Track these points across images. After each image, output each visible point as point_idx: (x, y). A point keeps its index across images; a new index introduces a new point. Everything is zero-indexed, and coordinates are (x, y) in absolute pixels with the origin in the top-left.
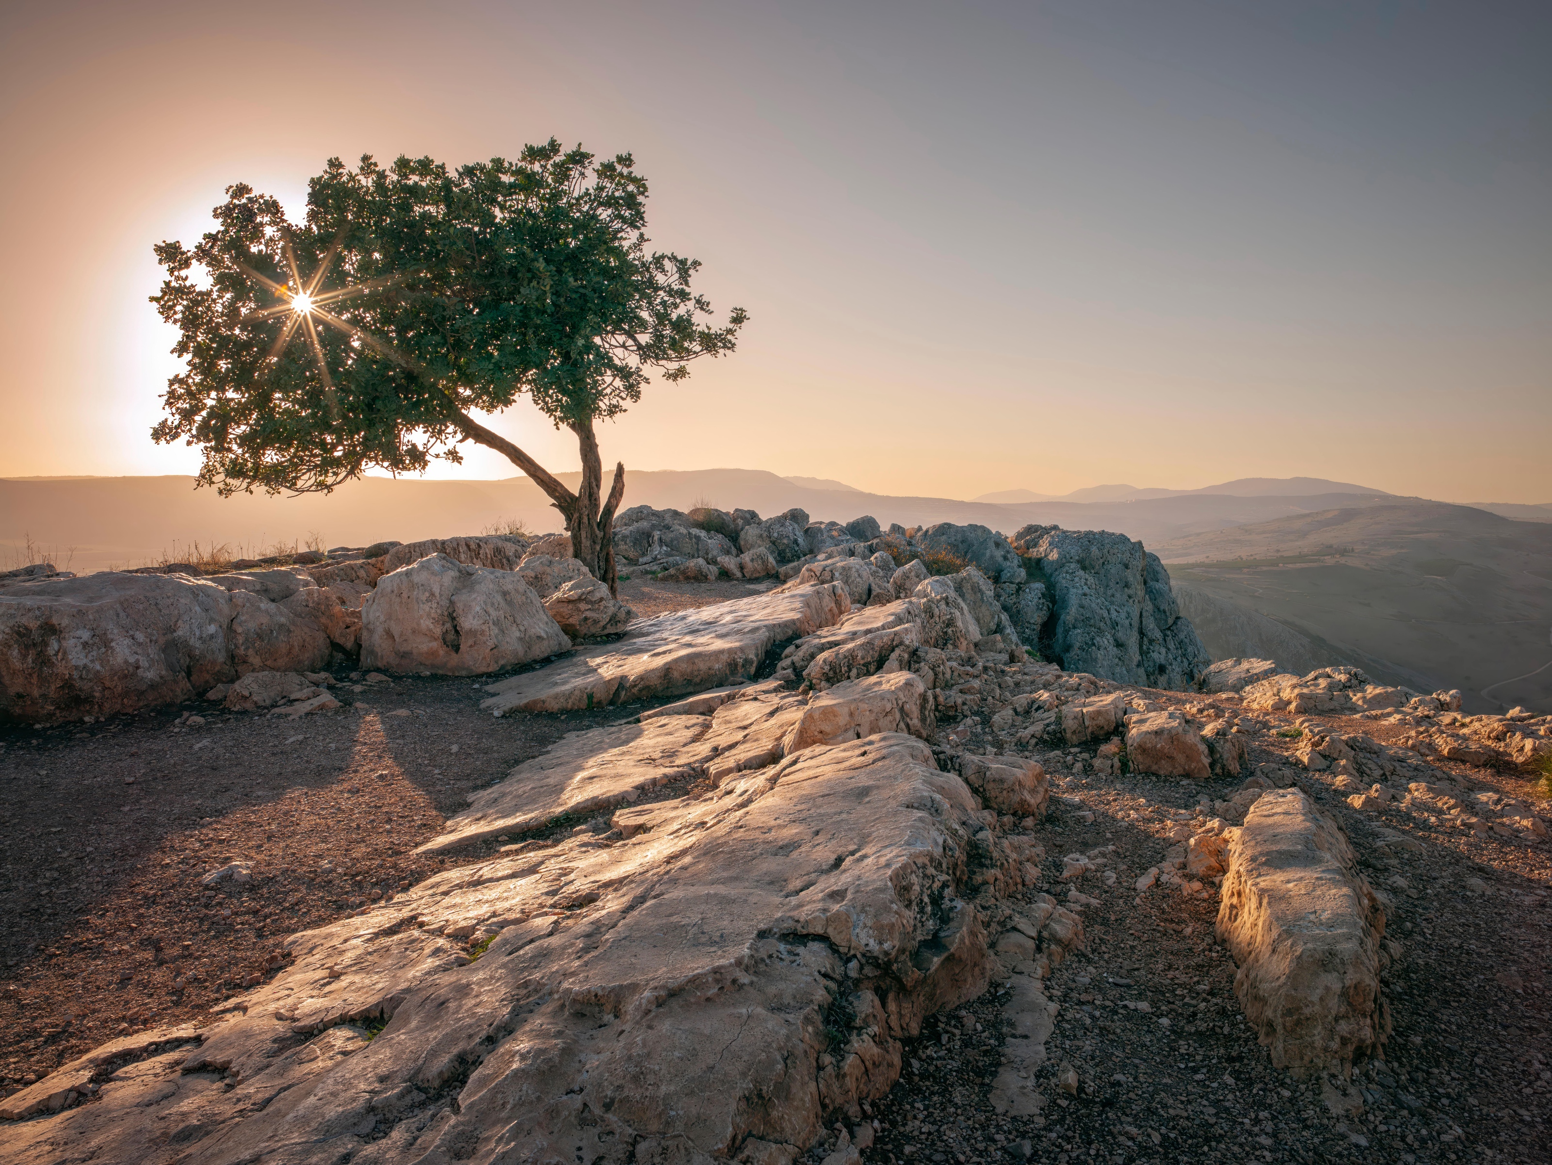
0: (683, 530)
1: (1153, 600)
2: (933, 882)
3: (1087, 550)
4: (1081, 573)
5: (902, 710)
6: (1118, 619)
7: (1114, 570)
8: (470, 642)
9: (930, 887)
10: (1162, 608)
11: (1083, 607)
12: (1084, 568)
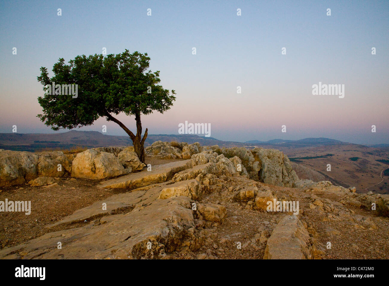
0: (169, 147)
1: (286, 166)
2: (157, 247)
3: (270, 154)
4: (268, 159)
5: (190, 190)
6: (277, 170)
7: (276, 158)
8: (98, 171)
9: (155, 248)
10: (288, 168)
11: (268, 167)
12: (269, 158)
